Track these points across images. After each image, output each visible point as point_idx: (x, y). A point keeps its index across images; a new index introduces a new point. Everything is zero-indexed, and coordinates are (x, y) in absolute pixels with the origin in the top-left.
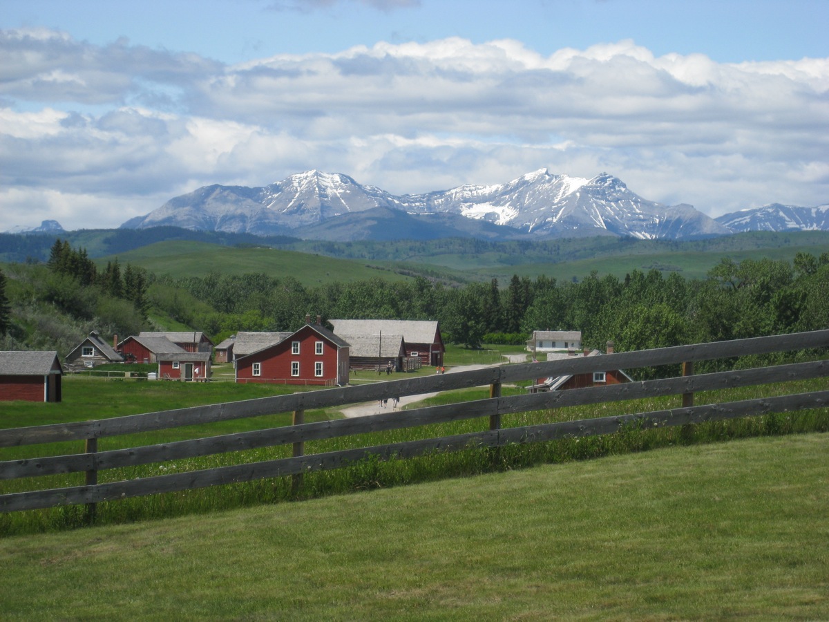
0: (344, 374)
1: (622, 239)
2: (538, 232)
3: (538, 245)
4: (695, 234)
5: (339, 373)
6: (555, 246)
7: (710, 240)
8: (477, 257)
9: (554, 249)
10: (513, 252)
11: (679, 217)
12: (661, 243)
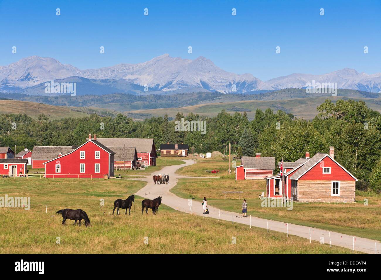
0: (112, 171)
1: (213, 94)
2: (165, 90)
3: (165, 97)
4: (254, 90)
5: (110, 170)
6: (175, 98)
7: (263, 94)
8: (131, 104)
9: (174, 99)
10: (151, 101)
11: (244, 81)
12: (236, 96)
